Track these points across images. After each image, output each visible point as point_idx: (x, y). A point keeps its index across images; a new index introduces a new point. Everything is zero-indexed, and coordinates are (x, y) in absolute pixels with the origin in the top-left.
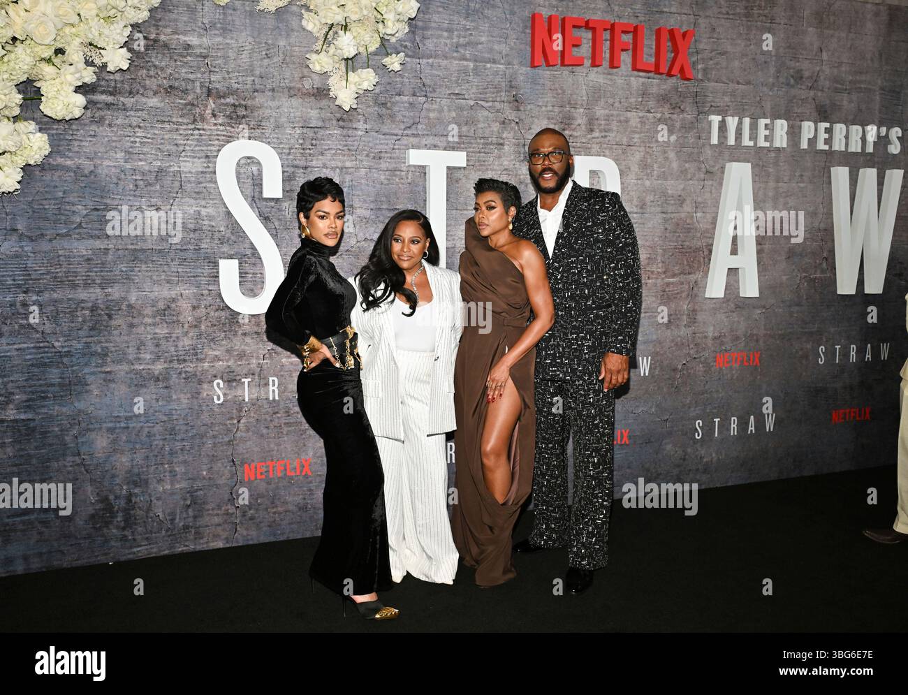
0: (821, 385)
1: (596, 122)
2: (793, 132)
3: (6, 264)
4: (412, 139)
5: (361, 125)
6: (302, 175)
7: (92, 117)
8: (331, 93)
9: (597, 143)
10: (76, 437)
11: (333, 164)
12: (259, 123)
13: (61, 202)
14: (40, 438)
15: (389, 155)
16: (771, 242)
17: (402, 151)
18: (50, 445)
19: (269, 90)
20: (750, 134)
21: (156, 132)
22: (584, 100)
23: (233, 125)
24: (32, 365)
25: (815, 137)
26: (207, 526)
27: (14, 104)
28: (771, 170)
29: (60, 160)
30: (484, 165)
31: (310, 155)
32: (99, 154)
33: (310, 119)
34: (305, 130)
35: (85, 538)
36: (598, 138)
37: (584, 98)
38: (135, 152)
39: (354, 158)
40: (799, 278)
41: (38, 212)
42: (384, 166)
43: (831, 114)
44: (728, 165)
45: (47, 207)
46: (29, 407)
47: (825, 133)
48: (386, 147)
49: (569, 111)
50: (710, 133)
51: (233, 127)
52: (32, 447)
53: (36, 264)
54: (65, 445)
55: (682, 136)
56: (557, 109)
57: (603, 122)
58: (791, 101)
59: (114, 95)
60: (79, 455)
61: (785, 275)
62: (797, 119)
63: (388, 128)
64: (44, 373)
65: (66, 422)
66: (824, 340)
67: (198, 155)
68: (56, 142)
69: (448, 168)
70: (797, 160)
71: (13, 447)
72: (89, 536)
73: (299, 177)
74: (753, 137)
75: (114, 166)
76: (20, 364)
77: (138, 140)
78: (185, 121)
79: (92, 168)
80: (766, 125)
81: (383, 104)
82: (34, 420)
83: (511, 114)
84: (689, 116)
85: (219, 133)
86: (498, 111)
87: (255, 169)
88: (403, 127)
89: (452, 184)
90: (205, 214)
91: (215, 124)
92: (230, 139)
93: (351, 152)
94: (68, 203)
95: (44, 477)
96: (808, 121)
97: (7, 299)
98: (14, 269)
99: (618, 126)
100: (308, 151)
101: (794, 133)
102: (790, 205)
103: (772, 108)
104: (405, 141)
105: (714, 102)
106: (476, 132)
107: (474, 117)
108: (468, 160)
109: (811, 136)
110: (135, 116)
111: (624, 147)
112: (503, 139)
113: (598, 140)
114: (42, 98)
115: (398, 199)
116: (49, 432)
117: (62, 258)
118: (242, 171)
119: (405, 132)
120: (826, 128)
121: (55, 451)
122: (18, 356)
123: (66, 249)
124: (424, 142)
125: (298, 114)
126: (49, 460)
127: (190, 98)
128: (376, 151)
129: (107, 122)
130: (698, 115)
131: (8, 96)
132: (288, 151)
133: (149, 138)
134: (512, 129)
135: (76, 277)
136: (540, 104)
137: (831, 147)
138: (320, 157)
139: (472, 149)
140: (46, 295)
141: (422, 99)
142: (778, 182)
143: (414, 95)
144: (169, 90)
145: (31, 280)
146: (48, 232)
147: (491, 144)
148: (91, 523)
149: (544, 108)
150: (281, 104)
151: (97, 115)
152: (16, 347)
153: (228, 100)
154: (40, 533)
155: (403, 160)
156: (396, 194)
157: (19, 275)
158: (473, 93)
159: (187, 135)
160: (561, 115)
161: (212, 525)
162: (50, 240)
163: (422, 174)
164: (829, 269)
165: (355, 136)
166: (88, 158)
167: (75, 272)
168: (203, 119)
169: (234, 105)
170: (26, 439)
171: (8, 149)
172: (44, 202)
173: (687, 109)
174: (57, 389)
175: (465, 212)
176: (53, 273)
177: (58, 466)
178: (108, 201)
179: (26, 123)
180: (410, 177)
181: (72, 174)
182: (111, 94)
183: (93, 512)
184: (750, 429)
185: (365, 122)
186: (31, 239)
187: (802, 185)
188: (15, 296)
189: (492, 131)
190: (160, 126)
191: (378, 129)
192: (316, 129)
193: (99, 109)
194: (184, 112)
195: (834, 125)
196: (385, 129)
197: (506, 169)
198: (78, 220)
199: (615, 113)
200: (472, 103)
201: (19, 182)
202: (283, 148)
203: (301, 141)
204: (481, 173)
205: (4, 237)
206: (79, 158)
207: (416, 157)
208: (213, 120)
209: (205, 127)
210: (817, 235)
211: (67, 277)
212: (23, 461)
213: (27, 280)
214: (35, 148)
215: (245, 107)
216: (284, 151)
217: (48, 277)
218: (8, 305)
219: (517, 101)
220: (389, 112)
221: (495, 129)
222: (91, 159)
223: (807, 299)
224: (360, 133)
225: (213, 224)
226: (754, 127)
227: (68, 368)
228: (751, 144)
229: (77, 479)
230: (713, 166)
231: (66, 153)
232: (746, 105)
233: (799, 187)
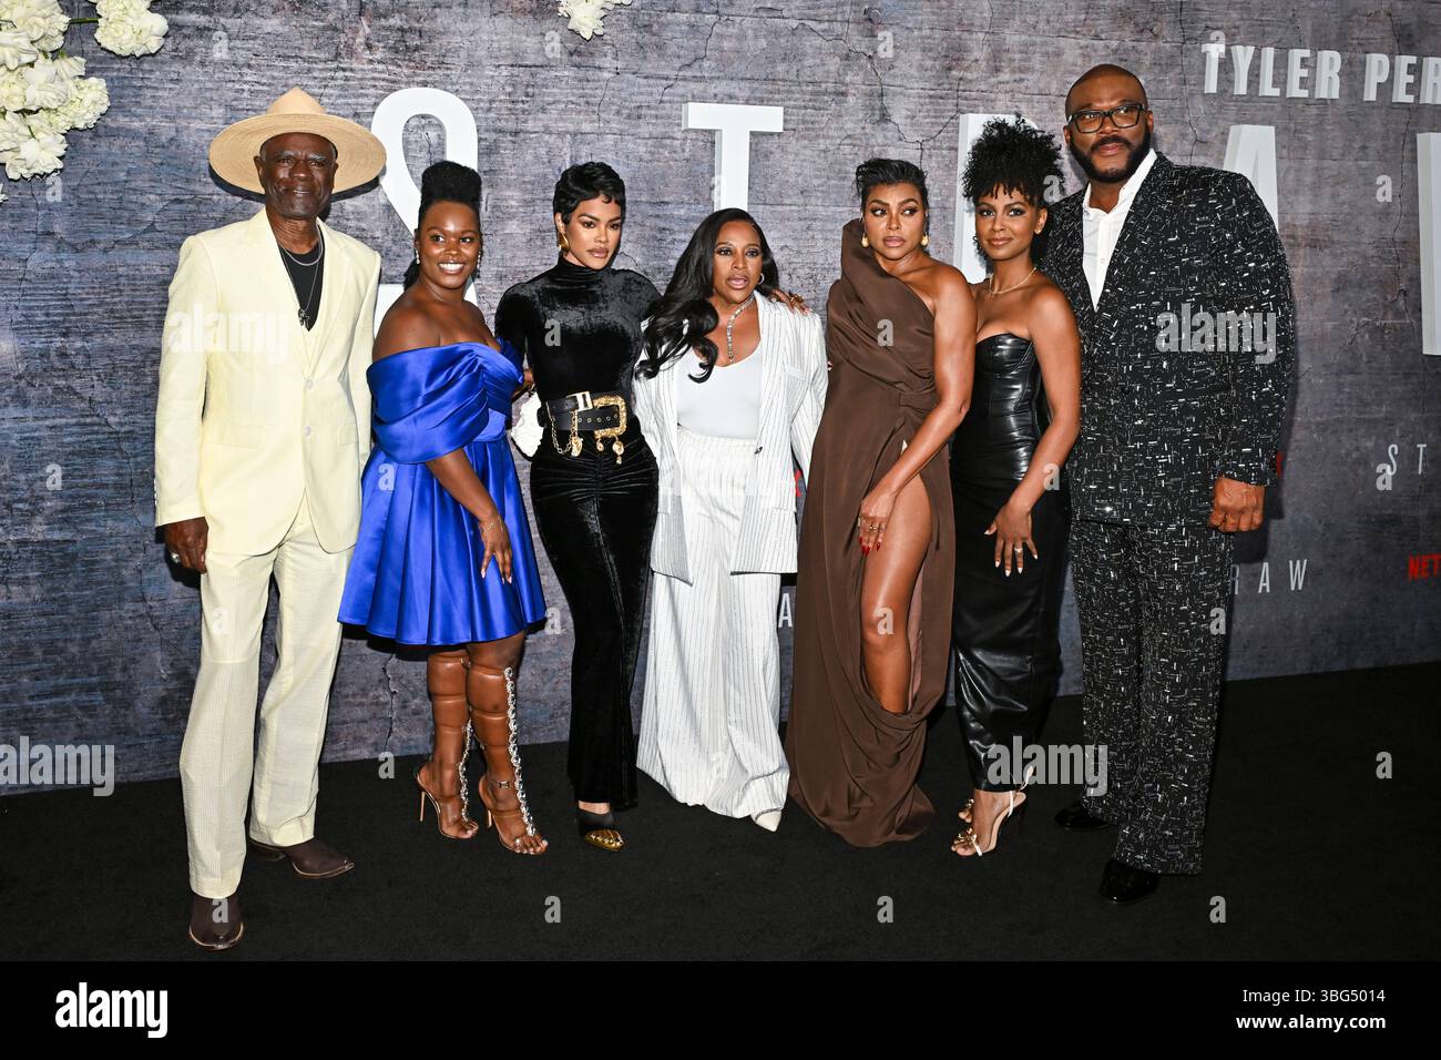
0: (1390, 512)
1: (1005, 56)
2: (1352, 72)
3: (35, 289)
4: (692, 85)
5: (608, 62)
6: (510, 146)
7: (174, 51)
8: (561, 10)
9: (1006, 92)
10: (140, 571)
11: (562, 126)
12: (441, 58)
13: (123, 188)
14: (83, 571)
15: (653, 112)
16: (1307, 263)
17: (675, 106)
18: (99, 583)
19: (460, 4)
20: (1274, 76)
21: (276, 74)
22: (985, 18)
23: (399, 62)
24: (73, 453)
25: (1391, 79)
26: (345, 722)
27: (56, 32)
28: (1310, 138)
29: (122, 121)
30: (813, 129)
31: (524, 111)
32: (185, 111)
33: (525, 52)
34: (516, 71)
35: (150, 736)
36: (1007, 83)
37: (985, 15)
38: (240, 107)
39: (595, 117)
40: (1355, 325)
41: (86, 205)
42: (644, 130)
43: (1419, 41)
44: (1234, 129)
45: (100, 196)
46: (66, 520)
47: (1408, 73)
48: (650, 98)
49: (960, 38)
50: (1204, 74)
51: (400, 66)
52: (70, 585)
53: (83, 288)
54: (122, 583)
55: (1154, 80)
56: (938, 34)
57: (1017, 56)
58: (1348, 19)
59: (211, 15)
60: (144, 600)
61: (1329, 320)
62: (1360, 49)
63: (653, 67)
64: (91, 466)
65: (123, 546)
66: (1398, 434)
67: (341, 112)
68: (117, 91)
69: (752, 133)
70: (1356, 121)
71: (42, 585)
72: (157, 733)
73: (505, 149)
74: (1280, 80)
75: (208, 131)
76: (54, 451)
77: (246, 87)
78: (322, 56)
79: (173, 133)
80: (1303, 60)
81: (645, 26)
82: (75, 542)
83: (858, 43)
84: (1167, 45)
85: (376, 75)
86: (838, 38)
87: (433, 135)
88: (678, 65)
89: (759, 161)
90: (351, 209)
91: (371, 61)
92: (393, 86)
93: (590, 106)
94: (135, 190)
95: (88, 635)
96: (1378, 52)
97: (36, 346)
98: (48, 297)
99: (1043, 63)
100: (521, 105)
101: (1352, 74)
102: (1342, 197)
103: (1314, 31)
104: (680, 88)
105: (1210, 19)
106: (801, 73)
107: (797, 49)
108: (785, 121)
109: (1383, 78)
110: (243, 49)
111: (1052, 98)
112: (847, 85)
113: (1008, 87)
114: (99, 20)
115: (666, 185)
116: (97, 561)
117: (122, 280)
118: (412, 138)
119: (680, 74)
120: (1409, 65)
121: (107, 594)
122: (51, 437)
123: (128, 265)
124: (712, 90)
125: (505, 43)
126: (96, 608)
127: (331, 17)
128: (633, 105)
129: (198, 58)
130: (1183, 43)
131: (48, 20)
132: (487, 105)
133: (264, 84)
134: (861, 68)
135: (145, 310)
136: (910, 25)
137: (1418, 97)
138: (540, 115)
139: (792, 103)
140: (97, 340)
141: (711, 18)
142: (1321, 158)
143: (698, 11)
144: (297, 5)
145: (74, 314)
146: (102, 238)
147: (826, 93)
148: (160, 712)
149: (916, 33)
150: (478, 26)
151: (182, 47)
152: (47, 423)
153: (392, 21)
154: (80, 726)
155: (676, 120)
156: (663, 176)
157: (55, 307)
158: (797, 8)
159: (325, 79)
160: (945, 45)
161: (353, 721)
162: (105, 251)
163: (709, 144)
164: (1410, 310)
165: (598, 81)
166: (166, 117)
167: (143, 303)
168: (351, 52)
169: (401, 29)
170: (61, 573)
171: (46, 105)
172: (98, 189)
173: (1165, 33)
174: (110, 492)
175: (780, 208)
176: (108, 304)
177: (111, 618)
178: (198, 188)
179: (71, 60)
180: (687, 150)
181: (142, 143)
182: (205, 12)
183: (164, 693)
184: (1262, 584)
185: (616, 58)
186: (75, 248)
187: (1364, 164)
188: (49, 340)
189: (828, 72)
190: (282, 64)
191: (636, 68)
192: (534, 69)
193: (185, 36)
194: (321, 41)
195: (1425, 59)
196: (648, 68)
197: (849, 136)
198: (149, 219)
199: (1038, 40)
200: (794, 23)
201: (61, 158)
202: (480, 100)
203: (509, 89)
204: (806, 142)
205: (32, 246)
206: (153, 117)
207: (699, 115)
208: (367, 55)
209: (355, 65)
210: (1390, 252)
211: (129, 311)
212: (55, 607)
213: (68, 315)
214: (87, 102)
215: (420, 32)
216: (482, 105)
217: (100, 310)
218: (37, 356)
219: (870, 20)
220: (654, 39)
221: (832, 68)
222: (171, 119)
223: (1369, 362)
224: (606, 75)
225: (364, 225)
226: (1281, 64)
227: (129, 458)
228: (1276, 92)
229: (140, 640)
230: (1208, 132)
231: (133, 109)
232: (1269, 25)
233: (1359, 167)
